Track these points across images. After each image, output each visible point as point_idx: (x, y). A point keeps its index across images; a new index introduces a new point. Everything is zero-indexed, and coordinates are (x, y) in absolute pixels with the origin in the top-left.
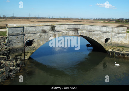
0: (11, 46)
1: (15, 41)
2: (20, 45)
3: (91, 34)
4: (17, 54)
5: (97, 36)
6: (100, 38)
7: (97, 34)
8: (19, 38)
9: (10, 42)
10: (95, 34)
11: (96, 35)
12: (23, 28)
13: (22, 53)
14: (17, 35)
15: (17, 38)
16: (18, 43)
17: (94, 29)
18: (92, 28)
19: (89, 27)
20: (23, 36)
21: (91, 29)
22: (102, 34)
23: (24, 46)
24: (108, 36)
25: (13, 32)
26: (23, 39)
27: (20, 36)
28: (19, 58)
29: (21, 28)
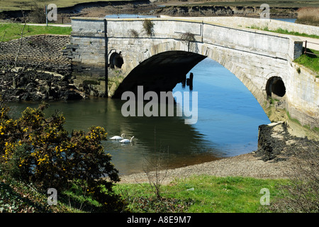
0: (76, 59)
1: (85, 49)
2: (97, 60)
3: (227, 57)
4: (88, 78)
5: (242, 66)
6: (252, 72)
7: (243, 58)
8: (95, 45)
9: (74, 50)
10: (236, 58)
11: (240, 60)
12: (103, 23)
13: (101, 80)
14: (90, 37)
15: (91, 43)
16: (92, 56)
17: (235, 42)
18: (228, 36)
19: (223, 33)
20: (104, 40)
21: (226, 40)
22: (257, 60)
23: (107, 66)
24: (276, 69)
25: (81, 29)
26: (104, 48)
27: (98, 39)
28: (92, 89)
29: (98, 23)
